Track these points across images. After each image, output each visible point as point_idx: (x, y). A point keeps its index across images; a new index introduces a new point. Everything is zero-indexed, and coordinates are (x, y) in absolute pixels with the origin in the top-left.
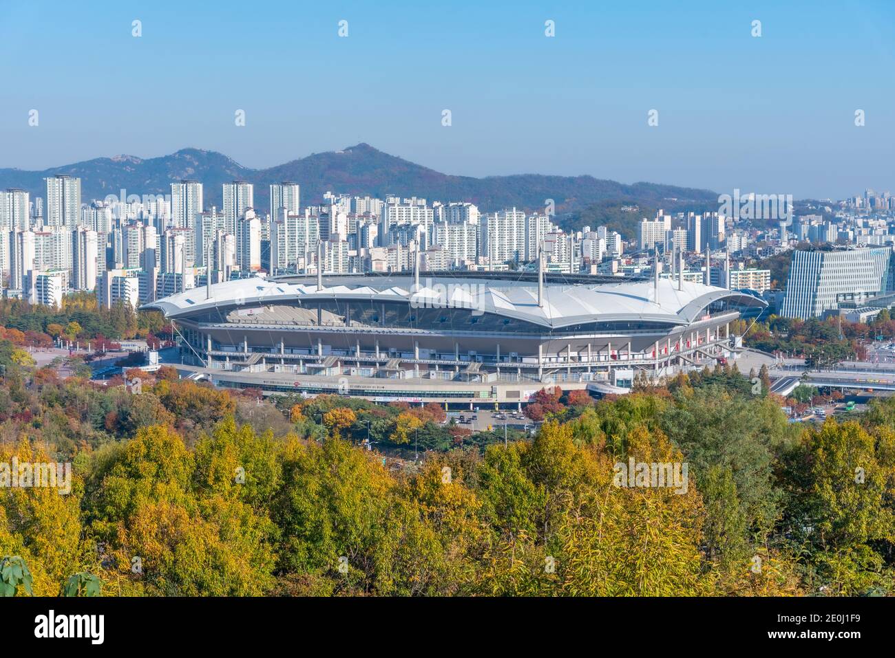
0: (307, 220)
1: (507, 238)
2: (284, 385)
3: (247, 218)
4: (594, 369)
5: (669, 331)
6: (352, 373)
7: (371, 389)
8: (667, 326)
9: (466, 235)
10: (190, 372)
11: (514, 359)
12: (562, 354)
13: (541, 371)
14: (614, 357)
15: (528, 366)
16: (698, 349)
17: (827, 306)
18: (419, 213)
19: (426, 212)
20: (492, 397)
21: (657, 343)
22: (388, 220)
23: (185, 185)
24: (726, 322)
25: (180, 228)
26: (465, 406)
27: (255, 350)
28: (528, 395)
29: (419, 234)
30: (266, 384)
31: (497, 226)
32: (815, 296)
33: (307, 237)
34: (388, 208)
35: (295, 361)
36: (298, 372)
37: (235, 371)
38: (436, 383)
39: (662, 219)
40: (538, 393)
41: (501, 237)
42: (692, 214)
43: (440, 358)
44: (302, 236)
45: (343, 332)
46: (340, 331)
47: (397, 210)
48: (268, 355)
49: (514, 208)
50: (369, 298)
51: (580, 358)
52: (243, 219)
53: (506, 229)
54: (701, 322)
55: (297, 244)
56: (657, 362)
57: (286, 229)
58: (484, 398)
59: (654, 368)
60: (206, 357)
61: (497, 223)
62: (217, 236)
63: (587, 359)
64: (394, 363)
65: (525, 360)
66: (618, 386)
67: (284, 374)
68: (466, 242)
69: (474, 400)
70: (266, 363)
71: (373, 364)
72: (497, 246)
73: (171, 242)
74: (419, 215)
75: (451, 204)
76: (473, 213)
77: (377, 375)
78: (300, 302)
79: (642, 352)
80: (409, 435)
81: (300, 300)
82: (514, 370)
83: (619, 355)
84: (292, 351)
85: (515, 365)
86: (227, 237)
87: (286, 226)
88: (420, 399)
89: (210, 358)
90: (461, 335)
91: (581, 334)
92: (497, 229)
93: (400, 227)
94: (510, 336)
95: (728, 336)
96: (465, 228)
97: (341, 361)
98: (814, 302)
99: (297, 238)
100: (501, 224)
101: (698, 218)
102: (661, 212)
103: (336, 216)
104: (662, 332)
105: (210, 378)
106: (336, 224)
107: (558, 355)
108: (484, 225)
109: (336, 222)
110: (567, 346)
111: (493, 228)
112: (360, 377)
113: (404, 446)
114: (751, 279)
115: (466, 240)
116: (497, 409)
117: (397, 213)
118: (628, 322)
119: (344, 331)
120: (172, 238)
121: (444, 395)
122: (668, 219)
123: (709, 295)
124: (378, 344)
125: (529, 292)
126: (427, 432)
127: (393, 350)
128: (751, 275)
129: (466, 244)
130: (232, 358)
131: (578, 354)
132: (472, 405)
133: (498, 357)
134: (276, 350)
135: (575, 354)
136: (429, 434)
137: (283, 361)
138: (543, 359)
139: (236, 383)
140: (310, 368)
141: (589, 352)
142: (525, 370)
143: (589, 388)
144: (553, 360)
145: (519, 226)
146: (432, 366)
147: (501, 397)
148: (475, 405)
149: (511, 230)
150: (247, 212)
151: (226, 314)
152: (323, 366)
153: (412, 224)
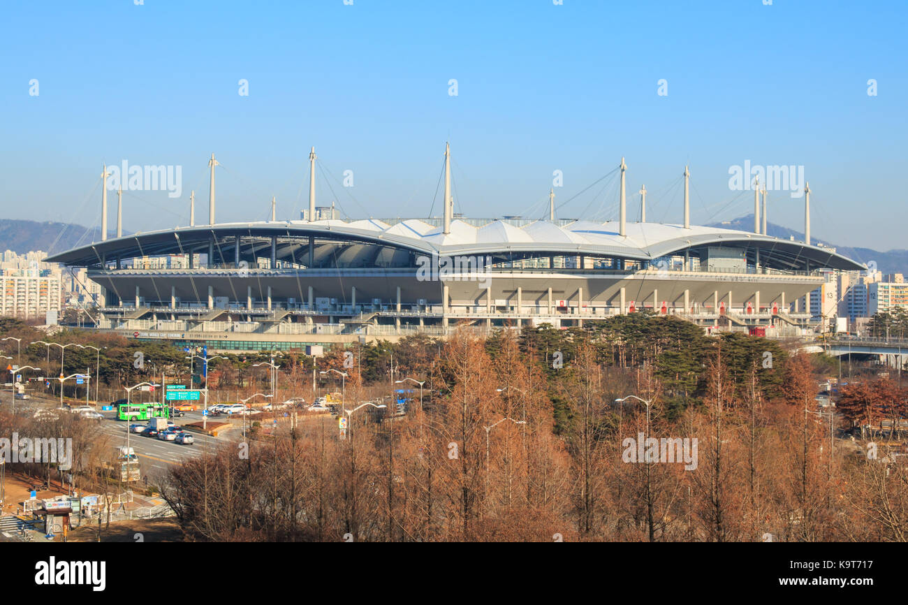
7: (213, 339)
11: (423, 308)
12: (481, 302)
13: (446, 321)
14: (562, 310)
15: (431, 315)
45: (228, 276)
46: (226, 275)
48: (158, 310)
51: (511, 309)
65: (434, 309)
78: (177, 236)
81: (178, 233)
83: (570, 308)
85: (418, 313)
97: (232, 314)
107: (477, 303)
110: (487, 291)
119: (230, 274)
124: (269, 292)
135: (502, 303)
138: (449, 308)
141: (519, 299)
142: (429, 321)
144: (471, 309)
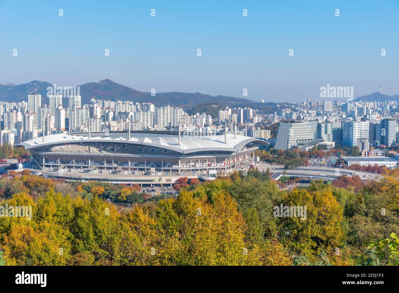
0: (84, 110)
1: (166, 117)
2: (75, 177)
3: (59, 109)
4: (201, 170)
5: (230, 155)
6: (103, 172)
7: (111, 178)
8: (230, 153)
9: (149, 116)
10: (36, 172)
11: (169, 166)
12: (188, 164)
13: (180, 171)
14: (209, 165)
15: (175, 169)
16: (242, 162)
17: (293, 145)
18: (130, 107)
19: (133, 107)
20: (160, 181)
21: (226, 159)
22: (117, 110)
23: (34, 95)
24: (253, 151)
25: (31, 113)
26: (149, 185)
27: (63, 163)
28: (175, 181)
29: (130, 116)
30: (67, 176)
31: (162, 113)
32: (288, 141)
33: (84, 117)
34: (117, 105)
35: (79, 167)
36: (81, 172)
37: (54, 171)
38: (138, 176)
39: (227, 110)
40: (178, 180)
41: (164, 117)
42: (240, 108)
43: (139, 166)
44: (82, 117)
45: (99, 155)
47: (121, 106)
48: (68, 165)
49: (169, 106)
50: (110, 142)
51: (195, 165)
52: (58, 109)
53: (166, 114)
54: (243, 151)
55: (80, 120)
56: (226, 167)
57: (76, 114)
58: (157, 182)
59: (225, 170)
60: (42, 166)
61: (162, 111)
62: (47, 116)
63: (198, 166)
64: (120, 168)
65: (173, 166)
66: (210, 176)
67: (75, 173)
68: (149, 119)
69: (152, 183)
70: (67, 168)
71: (111, 168)
72: (162, 121)
73: (28, 119)
74: (130, 108)
75: (143, 104)
76: (152, 107)
77: (113, 173)
78: (81, 143)
79: (220, 163)
80: (126, 197)
82: (169, 170)
83: (211, 164)
84: (78, 163)
85: (169, 168)
86: (51, 117)
87: (76, 112)
88: (131, 182)
89: (44, 166)
90: (147, 157)
91: (196, 156)
92: (162, 114)
93: (122, 113)
94: (167, 157)
95: (254, 157)
96: (149, 113)
97: (98, 167)
98: (288, 143)
99: (80, 117)
100: (164, 112)
101: (242, 110)
102: (227, 107)
103: (96, 108)
104: (228, 155)
105: (44, 174)
106: (96, 112)
107: (187, 164)
108: (157, 112)
109: (96, 111)
110: (190, 161)
111: (160, 113)
112: (106, 174)
113: (124, 201)
114: (263, 134)
115: (149, 118)
116: (162, 186)
117: (121, 107)
118: (214, 151)
119: (100, 155)
120: (28, 117)
121: (140, 181)
122: (230, 110)
123: (246, 140)
124: (113, 160)
125: (175, 139)
126: (134, 196)
127: (119, 163)
128: (263, 132)
129: (149, 120)
130: (53, 166)
131: (195, 164)
132: (152, 185)
133: (162, 165)
134: (71, 163)
135: (193, 164)
136: (134, 197)
137: (74, 167)
138: (181, 166)
139: (55, 176)
140: (85, 170)
141: (199, 163)
142: (173, 170)
143: (199, 178)
144: (185, 166)
145: (171, 113)
146: (135, 169)
147: (164, 181)
148: (153, 185)
149: (167, 114)
150: (59, 107)
151: (51, 148)
152: (91, 169)
153: (127, 112)
